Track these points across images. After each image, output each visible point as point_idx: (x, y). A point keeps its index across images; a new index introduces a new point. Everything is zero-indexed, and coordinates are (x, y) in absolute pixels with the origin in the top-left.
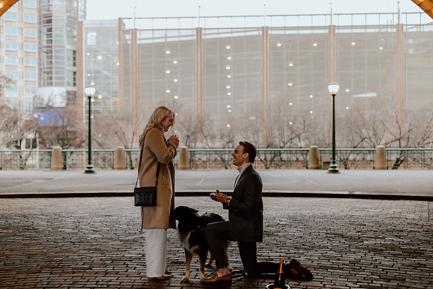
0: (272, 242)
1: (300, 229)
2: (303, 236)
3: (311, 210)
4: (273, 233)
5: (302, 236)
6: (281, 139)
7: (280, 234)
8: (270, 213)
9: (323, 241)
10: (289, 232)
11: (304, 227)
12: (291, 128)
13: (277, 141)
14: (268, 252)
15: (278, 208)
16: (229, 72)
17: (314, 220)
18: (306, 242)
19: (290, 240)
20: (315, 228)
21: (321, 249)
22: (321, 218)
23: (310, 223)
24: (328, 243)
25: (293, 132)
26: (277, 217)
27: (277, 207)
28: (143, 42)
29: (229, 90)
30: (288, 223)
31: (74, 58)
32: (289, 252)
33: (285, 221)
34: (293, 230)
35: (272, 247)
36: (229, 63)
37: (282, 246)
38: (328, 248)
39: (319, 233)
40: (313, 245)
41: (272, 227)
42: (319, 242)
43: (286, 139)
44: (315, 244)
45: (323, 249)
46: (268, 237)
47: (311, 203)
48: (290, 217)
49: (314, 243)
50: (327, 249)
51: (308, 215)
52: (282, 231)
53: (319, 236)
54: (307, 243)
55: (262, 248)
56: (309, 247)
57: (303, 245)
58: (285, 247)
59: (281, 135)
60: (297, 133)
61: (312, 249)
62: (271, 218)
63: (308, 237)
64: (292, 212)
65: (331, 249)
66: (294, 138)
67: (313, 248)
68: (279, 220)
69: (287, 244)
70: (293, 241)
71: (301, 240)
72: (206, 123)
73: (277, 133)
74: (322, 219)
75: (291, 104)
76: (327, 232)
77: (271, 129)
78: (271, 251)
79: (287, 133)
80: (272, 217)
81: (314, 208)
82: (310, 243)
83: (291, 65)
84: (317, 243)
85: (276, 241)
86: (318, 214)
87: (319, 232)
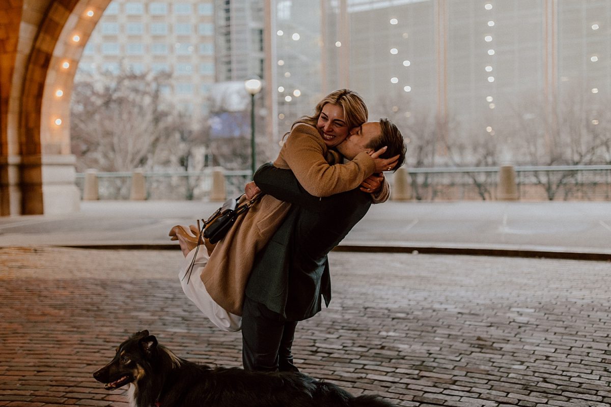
0: (482, 367)
1: (551, 336)
2: (554, 355)
3: (591, 289)
4: (494, 343)
5: (549, 354)
6: (575, 149)
7: (507, 347)
8: (507, 295)
9: (591, 373)
10: (527, 343)
11: (562, 330)
12: (592, 130)
13: (568, 154)
14: (461, 394)
15: (525, 285)
16: (489, 45)
17: (589, 316)
18: (554, 371)
19: (522, 363)
20: (585, 336)
21: (580, 396)
22: (606, 311)
23: (579, 323)
24: (603, 378)
25: (596, 136)
26: (515, 304)
27: (525, 281)
28: (357, 9)
29: (490, 74)
30: (532, 320)
31: (261, 41)
32: (505, 400)
33: (529, 315)
34: (538, 337)
35: (476, 380)
36: (489, 31)
37: (498, 378)
38: (596, 394)
39: (589, 350)
40: (565, 383)
41: (498, 327)
42: (583, 375)
43: (583, 149)
44: (572, 379)
45: (584, 396)
46: (480, 352)
47: (595, 275)
48: (541, 306)
49: (571, 377)
50: (594, 398)
51: (580, 302)
52: (514, 339)
53: (587, 358)
54: (555, 377)
55: (454, 383)
56: (554, 387)
57: (545, 381)
58: (503, 384)
59: (577, 142)
60: (604, 139)
61: (560, 395)
62: (504, 305)
63: (562, 360)
64: (552, 293)
65: (604, 397)
66: (597, 147)
67: (563, 391)
68: (518, 312)
69: (510, 375)
70: (528, 367)
71: (545, 366)
72: (451, 125)
73: (568, 140)
74: (606, 314)
75: (595, 91)
76: (607, 348)
77: (558, 133)
78: (469, 392)
79: (586, 138)
80: (506, 303)
81: (599, 286)
82: (561, 375)
83: (595, 27)
84: (579, 376)
85: (491, 364)
86: (601, 301)
87: (590, 348)
